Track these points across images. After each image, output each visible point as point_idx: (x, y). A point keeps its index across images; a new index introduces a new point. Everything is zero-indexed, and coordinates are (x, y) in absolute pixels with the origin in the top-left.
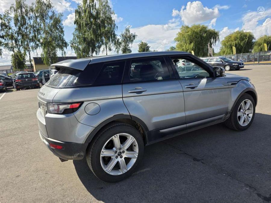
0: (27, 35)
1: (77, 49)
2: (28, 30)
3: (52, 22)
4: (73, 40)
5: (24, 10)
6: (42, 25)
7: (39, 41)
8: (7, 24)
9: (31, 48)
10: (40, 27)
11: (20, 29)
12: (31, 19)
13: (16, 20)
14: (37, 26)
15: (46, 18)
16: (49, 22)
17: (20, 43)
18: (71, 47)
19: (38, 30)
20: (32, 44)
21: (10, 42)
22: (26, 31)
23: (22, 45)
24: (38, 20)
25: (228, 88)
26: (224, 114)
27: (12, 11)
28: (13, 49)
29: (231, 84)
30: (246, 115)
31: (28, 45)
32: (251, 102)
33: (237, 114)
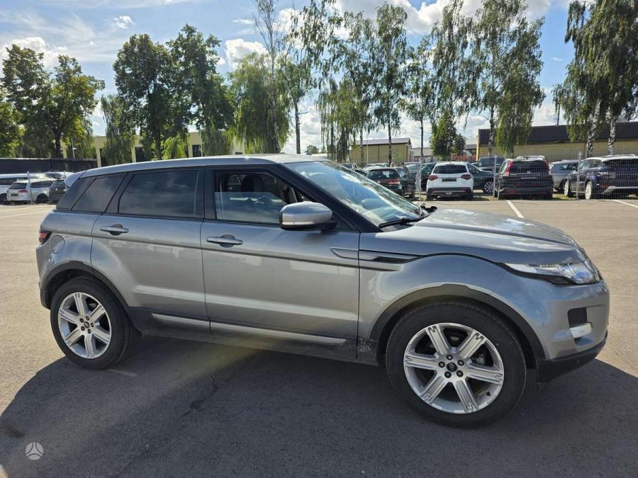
0: (452, 83)
1: (570, 106)
2: (457, 73)
3: (514, 44)
4: (566, 82)
5: (456, 30)
6: (491, 56)
7: (475, 94)
8: (421, 67)
9: (455, 111)
10: (484, 63)
11: (439, 73)
13: (440, 54)
14: (478, 61)
15: (500, 40)
16: (507, 46)
17: (436, 102)
18: (556, 101)
19: (479, 70)
20: (459, 102)
21: (419, 100)
22: (453, 75)
23: (439, 106)
24: (483, 46)
25: (359, 267)
26: (345, 340)
27: (434, 36)
28: (422, 115)
29: (373, 258)
30: (463, 379)
31: (451, 106)
32: (486, 339)
33: (405, 359)
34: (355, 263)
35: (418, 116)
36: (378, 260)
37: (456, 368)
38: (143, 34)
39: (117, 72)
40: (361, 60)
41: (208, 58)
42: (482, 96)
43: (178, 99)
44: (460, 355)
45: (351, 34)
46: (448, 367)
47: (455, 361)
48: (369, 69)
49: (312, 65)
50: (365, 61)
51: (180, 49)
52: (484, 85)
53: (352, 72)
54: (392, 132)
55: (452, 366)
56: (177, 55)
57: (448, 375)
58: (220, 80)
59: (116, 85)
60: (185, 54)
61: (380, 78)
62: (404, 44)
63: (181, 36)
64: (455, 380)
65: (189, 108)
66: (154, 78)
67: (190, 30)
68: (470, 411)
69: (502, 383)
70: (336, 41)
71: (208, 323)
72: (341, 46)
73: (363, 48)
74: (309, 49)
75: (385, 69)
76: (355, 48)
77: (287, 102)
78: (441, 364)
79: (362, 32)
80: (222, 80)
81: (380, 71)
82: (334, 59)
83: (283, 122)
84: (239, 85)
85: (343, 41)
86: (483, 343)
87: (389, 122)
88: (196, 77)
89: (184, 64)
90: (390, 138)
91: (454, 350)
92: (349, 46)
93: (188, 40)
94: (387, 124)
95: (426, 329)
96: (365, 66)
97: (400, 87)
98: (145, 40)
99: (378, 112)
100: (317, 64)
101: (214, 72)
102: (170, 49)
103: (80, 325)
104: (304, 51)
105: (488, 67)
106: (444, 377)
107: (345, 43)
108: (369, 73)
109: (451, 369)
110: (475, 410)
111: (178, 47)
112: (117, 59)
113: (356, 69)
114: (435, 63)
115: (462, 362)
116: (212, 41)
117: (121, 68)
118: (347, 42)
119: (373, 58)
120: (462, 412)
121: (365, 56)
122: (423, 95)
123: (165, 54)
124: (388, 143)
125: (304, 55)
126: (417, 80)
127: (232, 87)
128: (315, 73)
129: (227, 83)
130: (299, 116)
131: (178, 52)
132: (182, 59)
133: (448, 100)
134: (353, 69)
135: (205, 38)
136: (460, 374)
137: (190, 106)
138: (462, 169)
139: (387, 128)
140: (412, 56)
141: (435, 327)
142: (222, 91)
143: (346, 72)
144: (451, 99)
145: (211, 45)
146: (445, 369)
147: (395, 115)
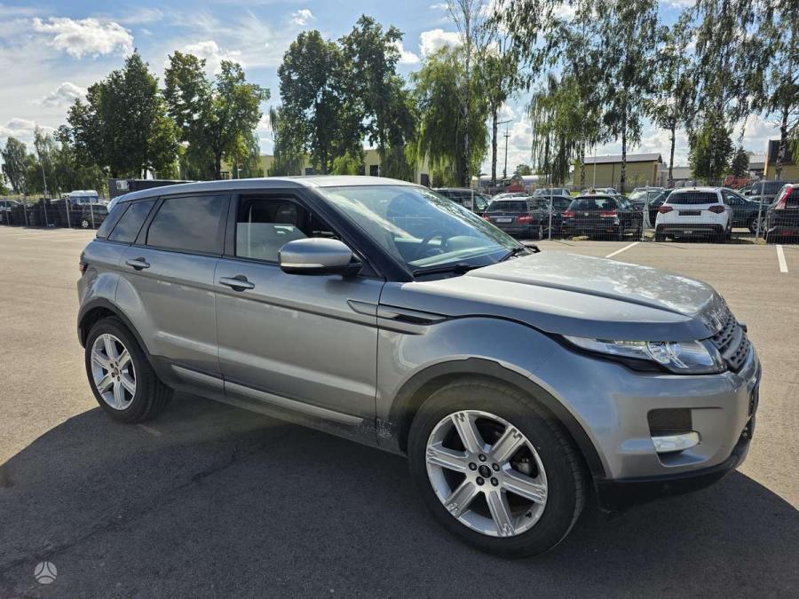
0: (725, 76)
2: (732, 60)
6: (789, 34)
7: (759, 89)
8: (677, 53)
9: (726, 115)
11: (705, 61)
12: (752, 22)
13: (707, 33)
17: (697, 103)
19: (770, 53)
21: (672, 101)
22: (726, 62)
23: (701, 107)
25: (378, 327)
26: (362, 420)
27: (701, 8)
28: (675, 122)
29: (396, 315)
30: (497, 489)
31: (720, 106)
32: (524, 438)
33: (427, 453)
34: (372, 320)
35: (669, 123)
36: (400, 318)
37: (489, 474)
38: (312, 30)
39: (282, 79)
40: (590, 48)
41: (387, 55)
42: (770, 93)
43: (349, 109)
44: (495, 456)
45: (578, 13)
46: (481, 470)
47: (488, 464)
48: (600, 60)
49: (520, 57)
50: (595, 49)
51: (354, 47)
52: (775, 76)
53: (575, 65)
54: (627, 145)
55: (485, 470)
56: (350, 54)
57: (480, 482)
58: (401, 83)
59: (281, 94)
60: (360, 52)
61: (614, 71)
62: (654, 22)
63: (356, 30)
64: (487, 489)
65: (361, 119)
66: (323, 83)
67: (366, 22)
68: (504, 535)
69: (544, 502)
70: (555, 24)
71: (222, 381)
72: (562, 30)
73: (593, 31)
74: (517, 38)
75: (623, 58)
76: (581, 32)
77: (483, 109)
78: (472, 466)
79: (594, 9)
80: (402, 83)
81: (614, 62)
82: (549, 48)
83: (478, 135)
84: (424, 88)
85: (565, 22)
86: (521, 443)
87: (624, 132)
88: (371, 80)
89: (358, 65)
90: (624, 153)
91: (487, 449)
92: (574, 30)
93: (364, 33)
94: (620, 135)
95: (452, 416)
96: (595, 56)
97: (643, 83)
98: (315, 38)
99: (610, 118)
100: (527, 56)
101: (394, 73)
102: (343, 47)
103: (111, 371)
104: (509, 40)
105: (783, 48)
106: (475, 483)
107: (566, 27)
108: (600, 65)
109: (484, 474)
110: (510, 534)
111: (351, 45)
112: (283, 62)
113: (582, 60)
114: (699, 46)
115: (497, 466)
116: (394, 34)
117: (287, 73)
118: (571, 24)
119: (607, 44)
120: (494, 534)
121: (596, 41)
122: (677, 93)
123: (336, 54)
124: (621, 160)
125: (509, 44)
126: (670, 72)
127: (415, 93)
128: (524, 68)
129: (410, 86)
130: (498, 126)
131: (351, 49)
132: (356, 59)
133: (716, 99)
134: (577, 60)
135: (385, 31)
136: (495, 482)
137: (362, 117)
138: (711, 198)
139: (620, 140)
140: (665, 39)
141: (462, 415)
142: (402, 97)
143: (567, 65)
144: (721, 97)
145: (392, 39)
146: (476, 474)
147: (634, 123)
